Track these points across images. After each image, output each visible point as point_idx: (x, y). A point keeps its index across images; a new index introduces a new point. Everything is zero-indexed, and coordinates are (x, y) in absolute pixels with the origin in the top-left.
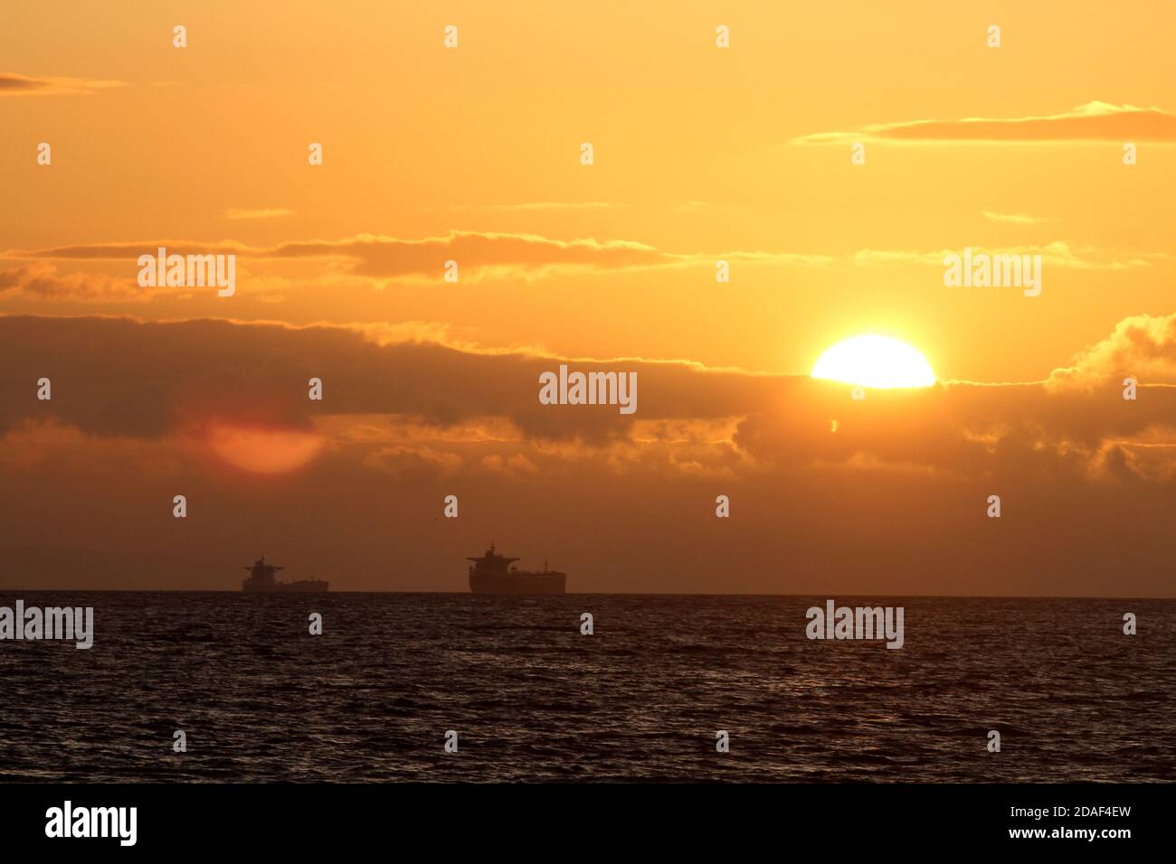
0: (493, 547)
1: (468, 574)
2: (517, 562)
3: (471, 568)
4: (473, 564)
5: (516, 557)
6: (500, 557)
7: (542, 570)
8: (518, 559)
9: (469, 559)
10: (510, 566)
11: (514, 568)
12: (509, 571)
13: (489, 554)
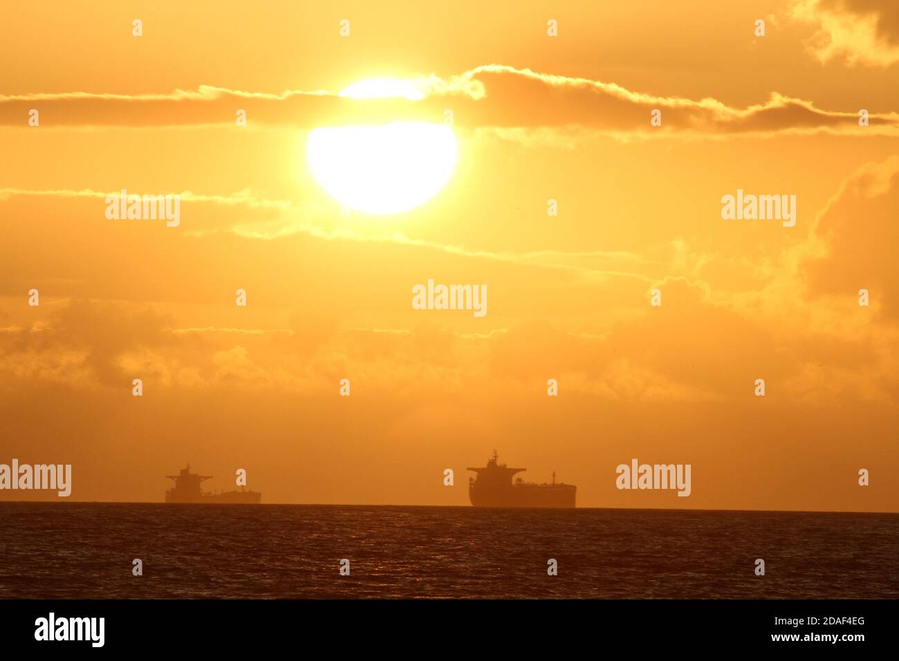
0: (496, 457)
1: (468, 486)
2: (523, 472)
3: (471, 479)
4: (474, 475)
5: (523, 467)
6: (503, 468)
7: (549, 482)
8: (524, 470)
9: (469, 469)
10: (514, 478)
11: (519, 480)
12: (514, 482)
13: (492, 463)
